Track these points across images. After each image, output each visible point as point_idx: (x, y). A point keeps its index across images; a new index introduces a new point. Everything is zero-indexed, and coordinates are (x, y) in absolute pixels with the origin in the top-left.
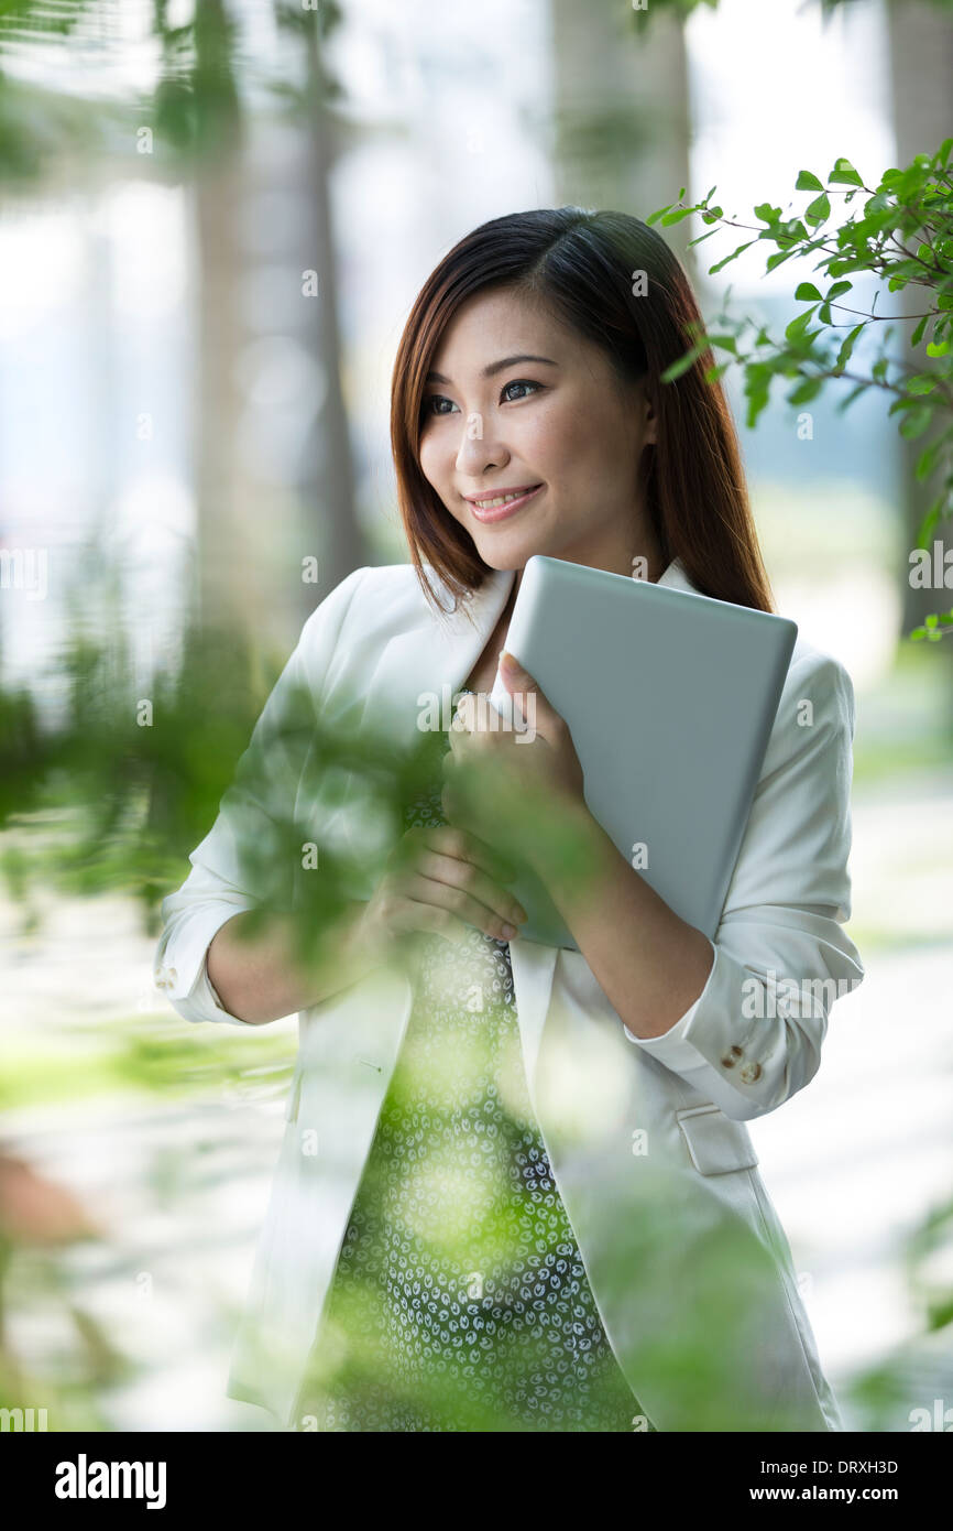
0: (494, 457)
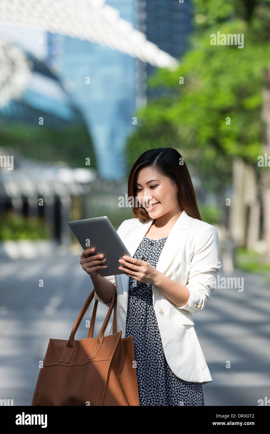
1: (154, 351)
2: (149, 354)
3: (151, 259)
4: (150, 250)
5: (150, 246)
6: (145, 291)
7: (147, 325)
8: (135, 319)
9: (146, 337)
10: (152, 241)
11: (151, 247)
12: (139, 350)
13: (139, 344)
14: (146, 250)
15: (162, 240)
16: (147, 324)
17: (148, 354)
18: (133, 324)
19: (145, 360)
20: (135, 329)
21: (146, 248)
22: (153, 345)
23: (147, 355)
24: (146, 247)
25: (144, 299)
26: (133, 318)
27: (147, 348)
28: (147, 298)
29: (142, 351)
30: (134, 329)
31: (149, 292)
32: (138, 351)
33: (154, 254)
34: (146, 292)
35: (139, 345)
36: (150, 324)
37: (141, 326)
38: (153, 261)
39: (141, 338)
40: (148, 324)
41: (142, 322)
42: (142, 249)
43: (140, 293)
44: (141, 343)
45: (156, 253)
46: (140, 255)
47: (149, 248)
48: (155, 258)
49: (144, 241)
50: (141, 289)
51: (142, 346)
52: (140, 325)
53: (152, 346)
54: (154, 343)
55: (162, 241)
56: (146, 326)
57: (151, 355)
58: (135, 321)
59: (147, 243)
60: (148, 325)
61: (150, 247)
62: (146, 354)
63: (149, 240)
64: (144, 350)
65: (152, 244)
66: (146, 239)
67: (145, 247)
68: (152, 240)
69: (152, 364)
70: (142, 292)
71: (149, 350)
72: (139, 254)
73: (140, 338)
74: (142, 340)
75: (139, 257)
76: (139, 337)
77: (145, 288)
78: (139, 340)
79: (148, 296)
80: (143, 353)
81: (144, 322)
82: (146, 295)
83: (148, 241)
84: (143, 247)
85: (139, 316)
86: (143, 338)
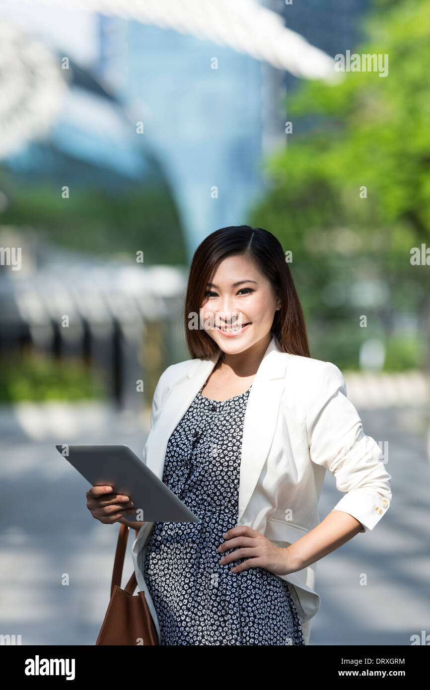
1: (212, 608)
2: (203, 615)
3: (211, 436)
4: (209, 418)
5: (210, 412)
6: (200, 498)
7: (201, 560)
8: (180, 549)
9: (197, 583)
10: (215, 404)
11: (211, 414)
12: (182, 606)
13: (184, 595)
14: (202, 420)
15: (233, 402)
16: (202, 558)
17: (200, 615)
18: (176, 560)
19: (193, 626)
20: (178, 567)
21: (202, 417)
22: (210, 596)
23: (199, 617)
24: (202, 414)
25: (200, 511)
26: (177, 548)
27: (199, 604)
28: (205, 510)
29: (188, 610)
30: (176, 569)
31: (208, 499)
32: (181, 609)
33: (218, 427)
34: (202, 499)
35: (182, 598)
36: (206, 558)
37: (189, 562)
38: (215, 439)
39: (188, 584)
40: (204, 557)
41: (192, 554)
42: (196, 418)
43: (192, 500)
44: (186, 593)
45: (221, 425)
46: (190, 430)
47: (208, 416)
48: (217, 434)
49: (201, 404)
50: (194, 494)
51: (188, 599)
52: (187, 561)
53: (207, 599)
54: (213, 594)
55: (234, 404)
56: (199, 562)
57: (206, 617)
58: (180, 553)
59: (206, 408)
60: (204, 559)
61: (208, 414)
62: (196, 614)
63: (209, 402)
64: (192, 606)
65: (214, 409)
66: (203, 401)
67: (200, 415)
68: (214, 401)
69: (207, 634)
70: (195, 500)
71: (203, 607)
72: (189, 427)
73: (185, 584)
74: (190, 588)
75: (189, 432)
76: (184, 582)
77: (200, 491)
78: (184, 589)
79: (205, 506)
80: (190, 613)
81: (195, 554)
82: (203, 504)
83: (208, 404)
84: (197, 415)
85: (187, 543)
86: (191, 584)
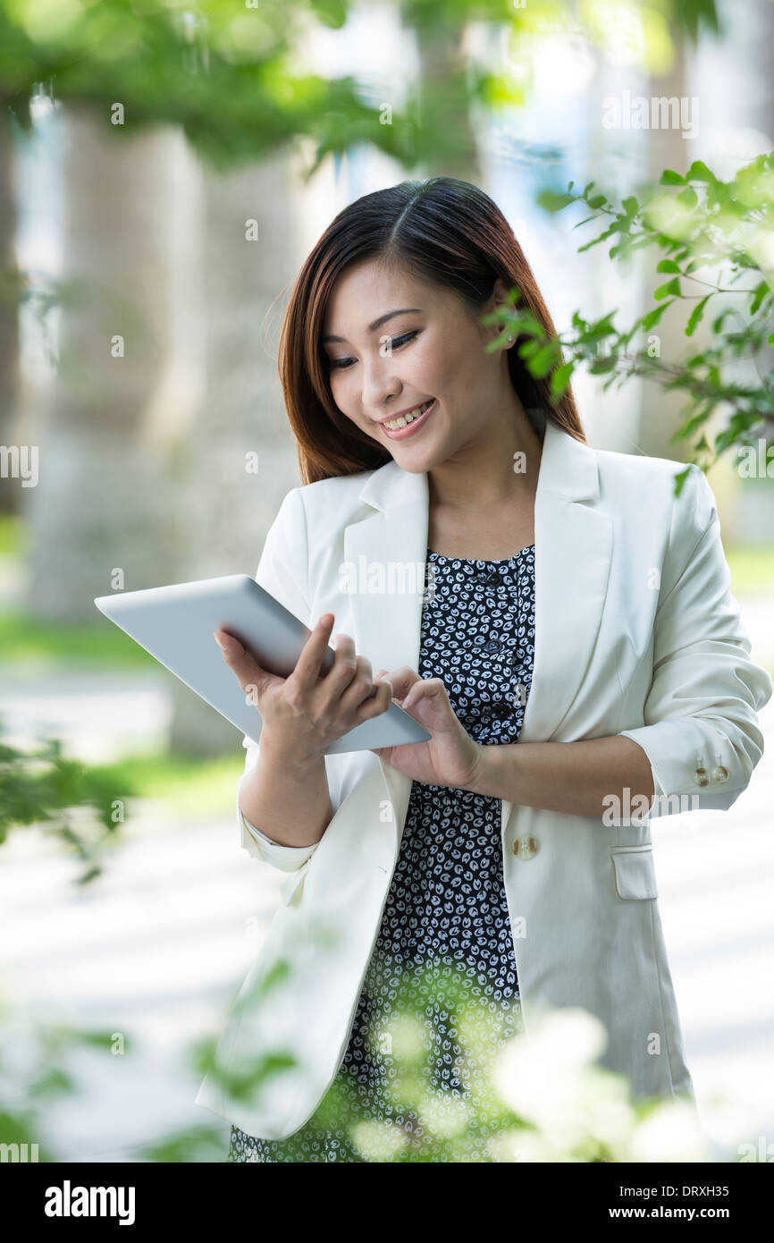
0: (390, 388)
